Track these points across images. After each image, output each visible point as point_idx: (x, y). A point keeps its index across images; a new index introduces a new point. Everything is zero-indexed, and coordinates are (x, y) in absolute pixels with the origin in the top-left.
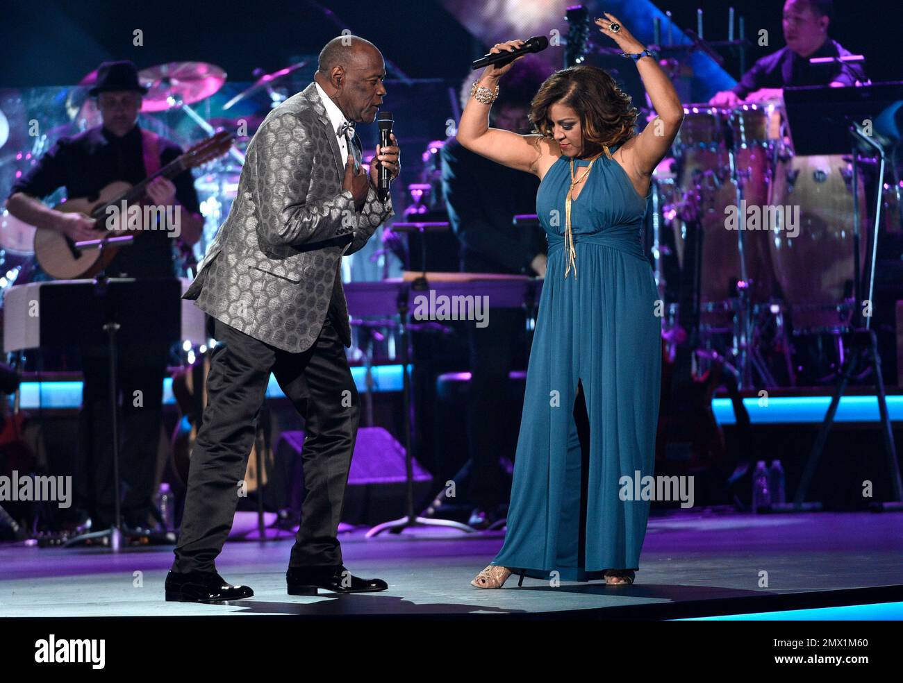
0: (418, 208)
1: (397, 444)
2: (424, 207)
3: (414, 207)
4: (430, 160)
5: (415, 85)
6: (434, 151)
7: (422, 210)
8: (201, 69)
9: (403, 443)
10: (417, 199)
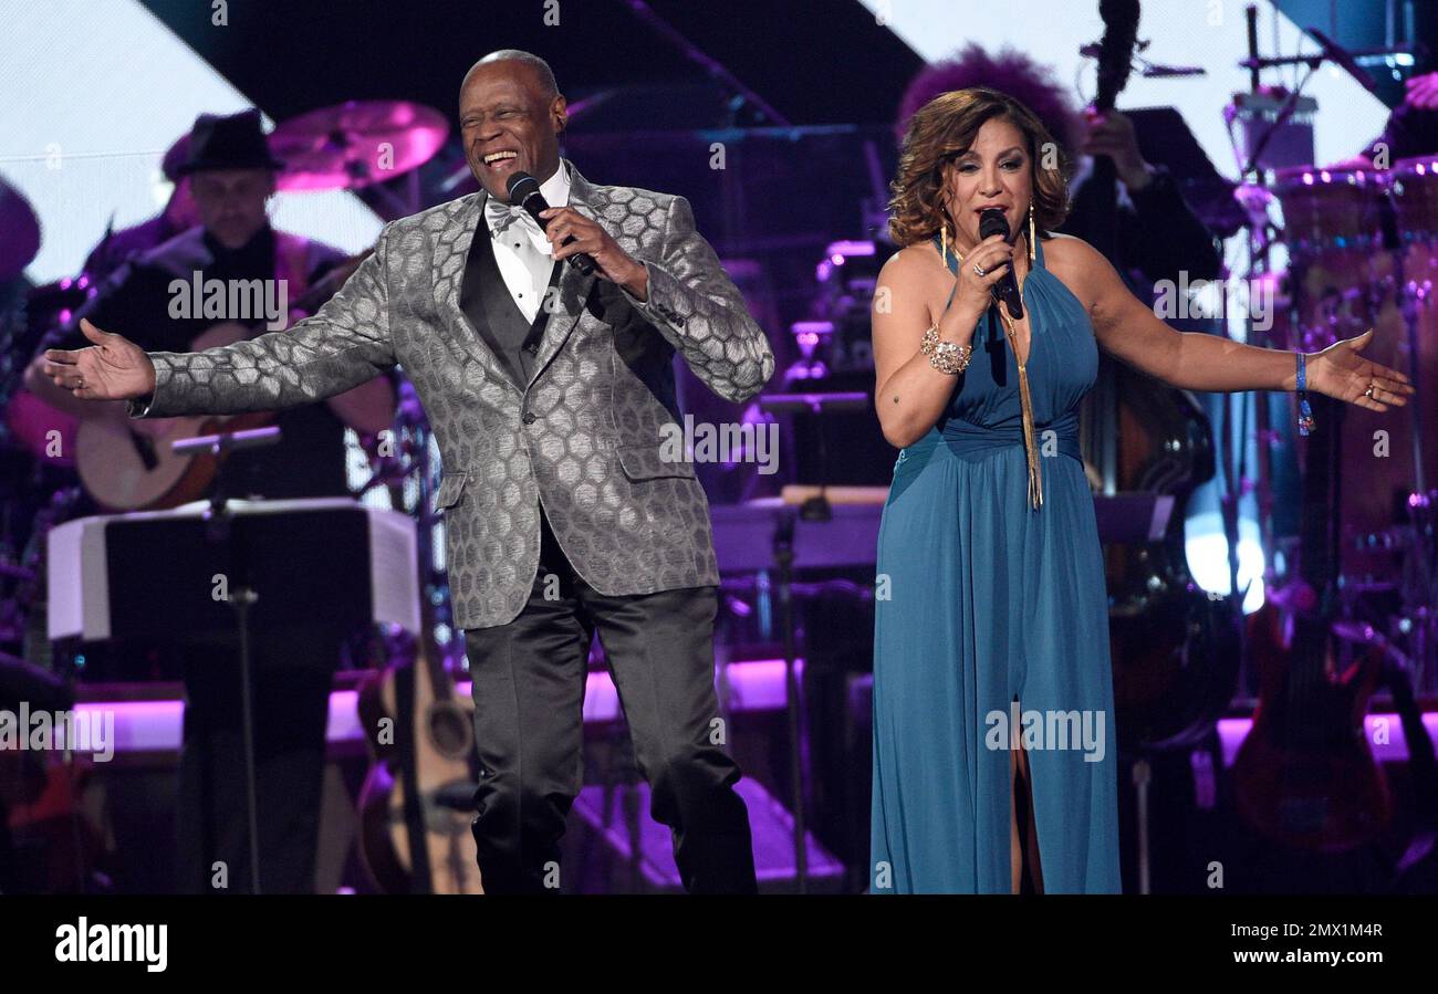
0: (810, 366)
1: (778, 808)
2: (821, 364)
3: (803, 366)
4: (831, 277)
5: (805, 138)
6: (838, 260)
7: (818, 371)
8: (403, 114)
9: (789, 807)
10: (807, 350)
